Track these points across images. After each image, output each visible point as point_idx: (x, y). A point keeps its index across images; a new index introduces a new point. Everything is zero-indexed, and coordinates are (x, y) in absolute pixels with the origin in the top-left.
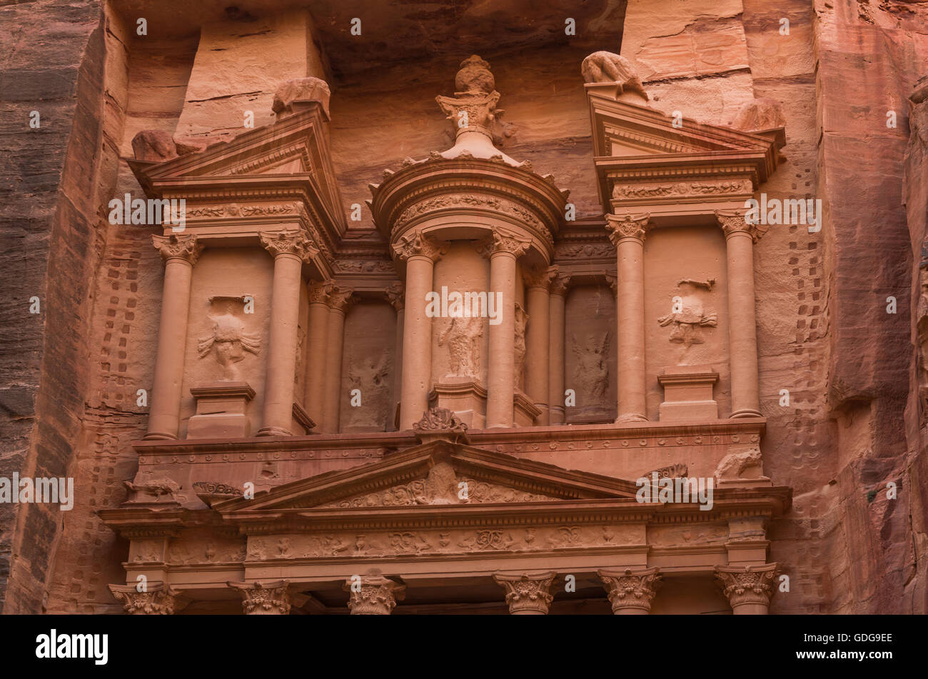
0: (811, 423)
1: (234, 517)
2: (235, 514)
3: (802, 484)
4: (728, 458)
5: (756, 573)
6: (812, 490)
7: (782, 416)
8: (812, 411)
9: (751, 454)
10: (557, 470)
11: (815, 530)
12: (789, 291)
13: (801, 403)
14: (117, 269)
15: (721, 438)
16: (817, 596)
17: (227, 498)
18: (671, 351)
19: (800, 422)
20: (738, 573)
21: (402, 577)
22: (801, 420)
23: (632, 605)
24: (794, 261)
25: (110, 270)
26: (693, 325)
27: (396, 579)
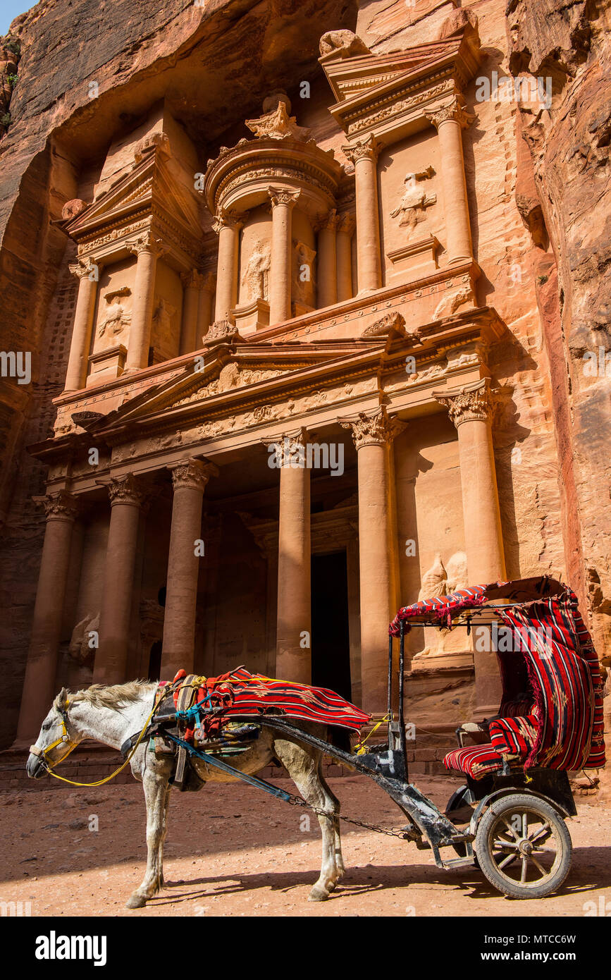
0: (521, 254)
1: (99, 434)
2: (100, 432)
3: (518, 310)
4: (444, 301)
5: (471, 393)
6: (527, 312)
7: (494, 256)
8: (521, 244)
9: (461, 292)
10: (302, 345)
11: (532, 347)
12: (497, 156)
13: (512, 241)
14: (63, 297)
15: (438, 287)
16: (541, 406)
17: (92, 421)
18: (401, 234)
19: (510, 257)
20: (455, 397)
21: (205, 455)
22: (512, 255)
23: (368, 443)
24: (500, 130)
25: (59, 298)
26: (415, 208)
27: (200, 457)
